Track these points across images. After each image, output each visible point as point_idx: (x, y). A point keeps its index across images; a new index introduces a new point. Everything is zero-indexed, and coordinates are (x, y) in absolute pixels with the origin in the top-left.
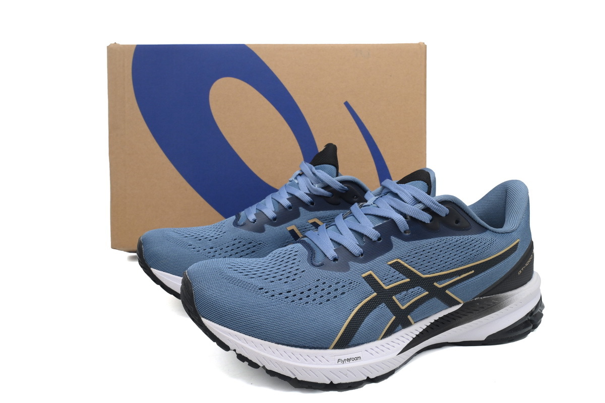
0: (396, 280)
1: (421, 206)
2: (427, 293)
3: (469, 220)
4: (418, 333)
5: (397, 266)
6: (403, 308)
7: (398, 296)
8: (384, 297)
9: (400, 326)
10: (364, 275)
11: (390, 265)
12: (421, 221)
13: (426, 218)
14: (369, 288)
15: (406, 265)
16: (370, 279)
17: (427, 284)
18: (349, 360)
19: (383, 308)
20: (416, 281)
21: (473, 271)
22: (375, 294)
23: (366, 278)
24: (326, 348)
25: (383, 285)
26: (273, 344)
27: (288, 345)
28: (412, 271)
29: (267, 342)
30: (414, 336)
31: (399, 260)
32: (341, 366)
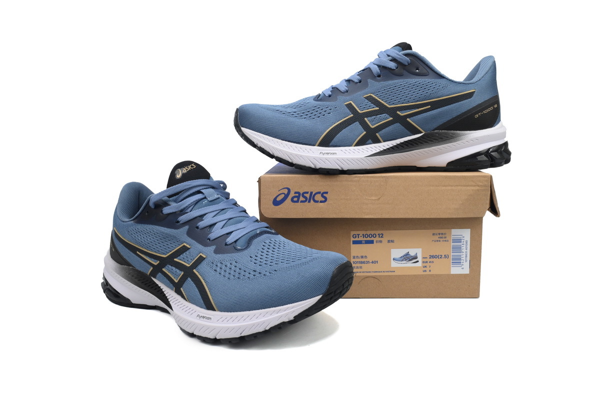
0: (368, 108)
1: (390, 58)
2: (392, 118)
3: (428, 70)
4: (385, 148)
5: (370, 99)
6: (373, 127)
7: (369, 118)
8: (358, 118)
9: (370, 141)
10: (346, 103)
11: (366, 98)
12: (389, 68)
13: (392, 65)
14: (348, 111)
15: (376, 98)
16: (350, 106)
17: (392, 112)
18: (328, 154)
19: (357, 125)
20: (383, 109)
21: (430, 106)
22: (352, 115)
23: (347, 105)
24: (314, 145)
25: (358, 110)
26: (280, 140)
27: (289, 141)
28: (381, 103)
29: (276, 139)
30: (382, 150)
31: (372, 95)
32: (321, 156)
